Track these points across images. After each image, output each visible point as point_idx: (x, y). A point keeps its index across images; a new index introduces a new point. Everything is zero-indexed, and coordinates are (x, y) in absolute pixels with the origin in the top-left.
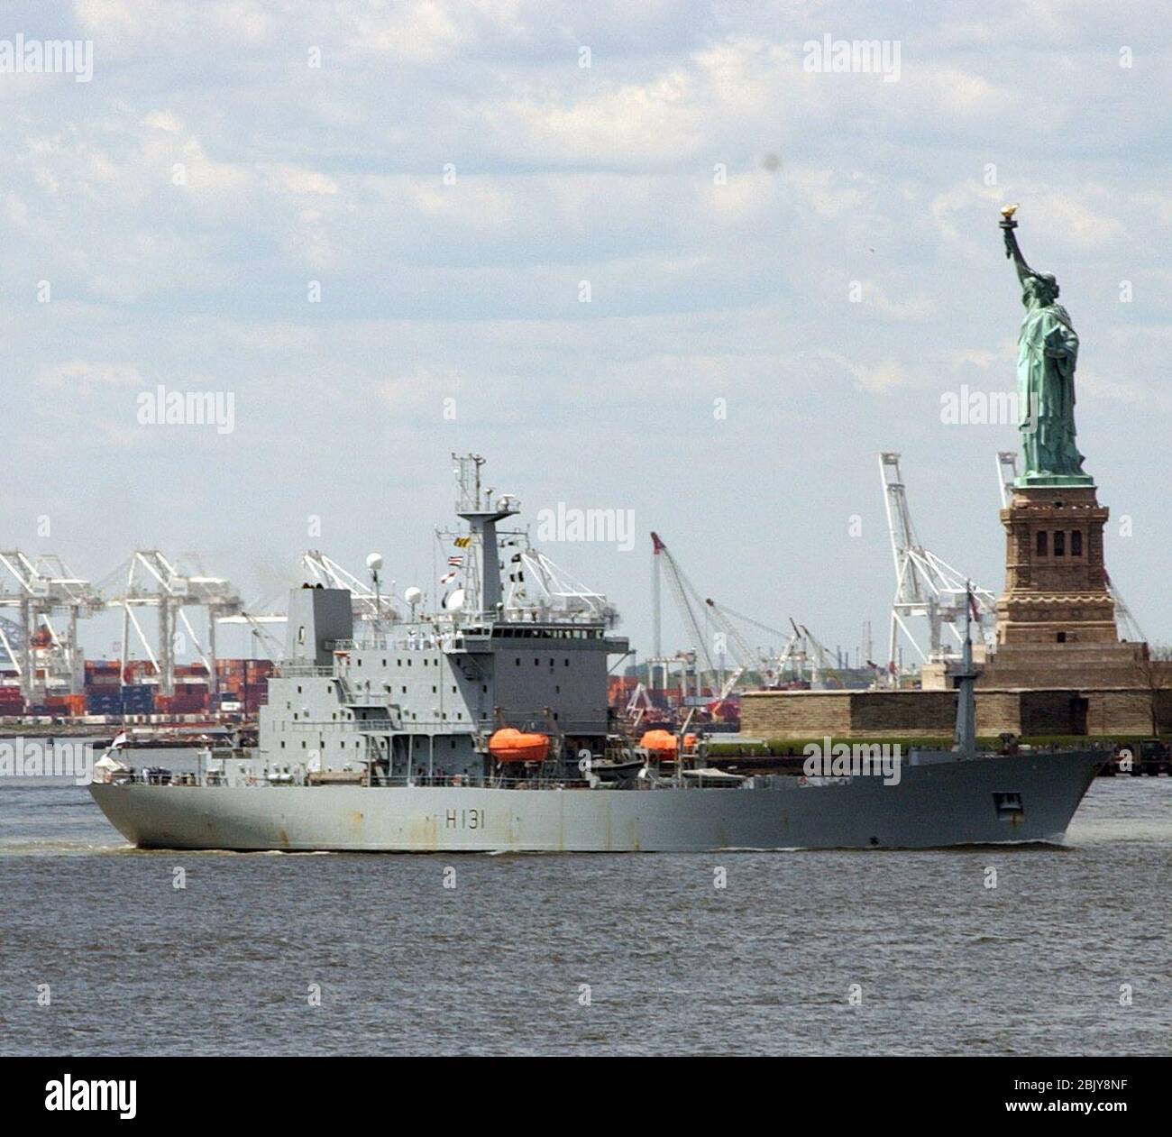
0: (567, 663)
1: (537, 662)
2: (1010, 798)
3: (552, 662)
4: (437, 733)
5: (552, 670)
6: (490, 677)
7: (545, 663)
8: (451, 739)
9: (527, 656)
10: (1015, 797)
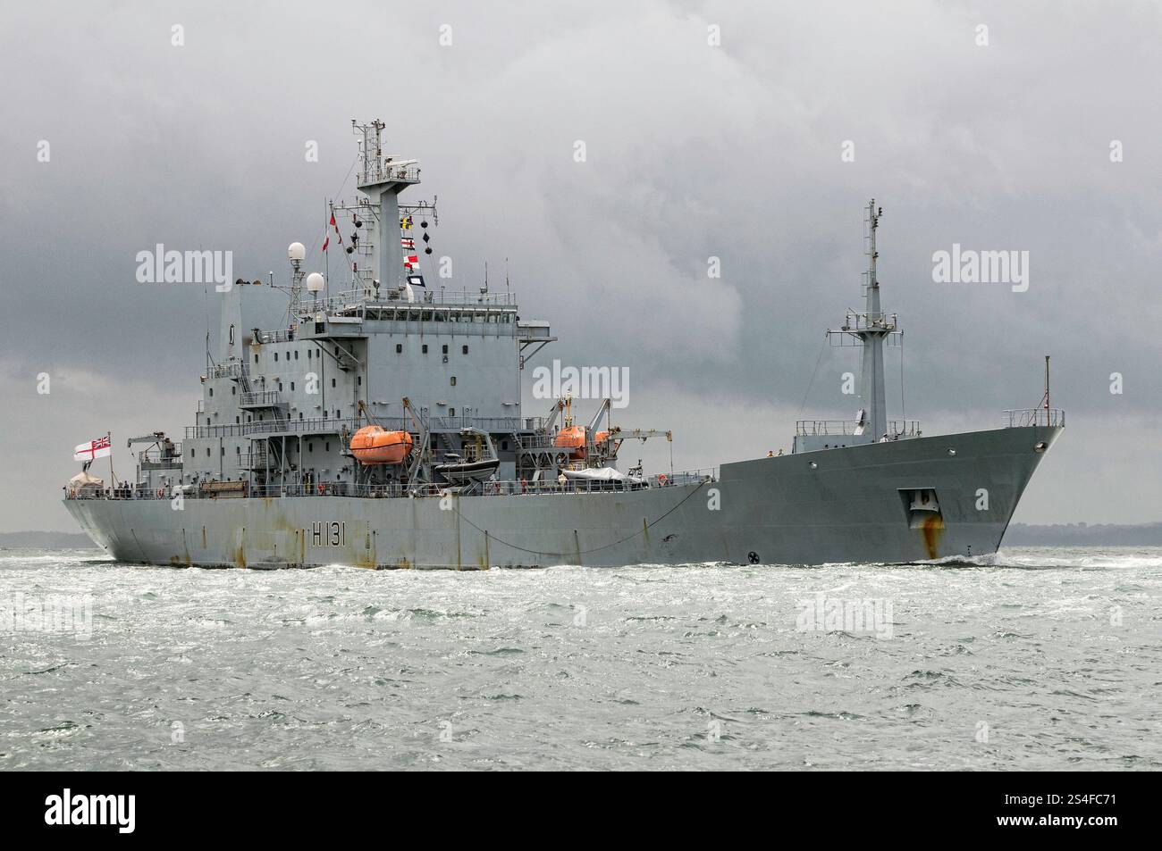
0: (465, 350)
1: (425, 349)
2: (925, 496)
3: (445, 349)
4: (307, 433)
5: (446, 358)
6: (364, 366)
7: (436, 352)
8: (326, 440)
9: (413, 343)
10: (931, 497)
